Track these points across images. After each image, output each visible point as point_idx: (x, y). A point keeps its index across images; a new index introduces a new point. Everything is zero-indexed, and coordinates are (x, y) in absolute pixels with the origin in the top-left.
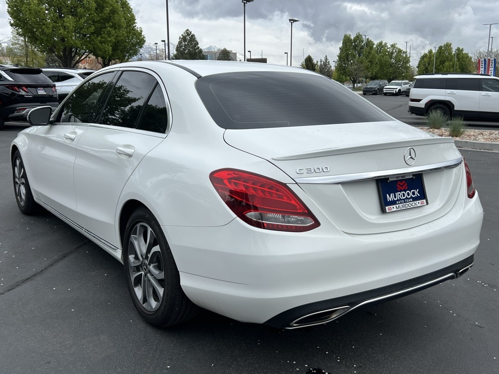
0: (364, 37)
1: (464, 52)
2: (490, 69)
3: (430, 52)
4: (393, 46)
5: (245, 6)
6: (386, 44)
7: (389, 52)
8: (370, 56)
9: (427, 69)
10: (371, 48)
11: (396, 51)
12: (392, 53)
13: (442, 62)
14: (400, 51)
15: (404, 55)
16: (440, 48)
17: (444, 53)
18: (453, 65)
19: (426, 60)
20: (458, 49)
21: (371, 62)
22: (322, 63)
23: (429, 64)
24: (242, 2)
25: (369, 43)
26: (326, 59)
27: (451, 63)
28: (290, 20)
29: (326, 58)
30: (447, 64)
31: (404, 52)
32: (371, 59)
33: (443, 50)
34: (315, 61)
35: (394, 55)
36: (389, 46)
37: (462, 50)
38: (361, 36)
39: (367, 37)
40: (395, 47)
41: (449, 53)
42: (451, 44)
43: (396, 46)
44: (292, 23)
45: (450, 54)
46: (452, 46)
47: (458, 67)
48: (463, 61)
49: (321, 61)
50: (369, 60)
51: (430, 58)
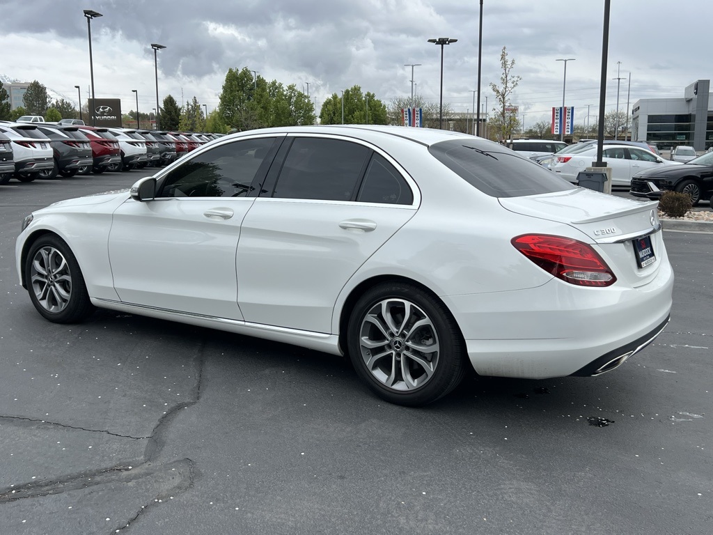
0: (253, 74)
1: (376, 99)
2: (416, 121)
3: (335, 97)
4: (291, 88)
5: (89, 22)
6: (280, 84)
7: (286, 96)
8: (263, 101)
9: (332, 119)
10: (264, 90)
11: (295, 96)
12: (290, 97)
13: (351, 112)
14: (300, 95)
15: (306, 101)
16: (347, 92)
17: (352, 99)
18: (365, 115)
19: (330, 107)
20: (368, 94)
21: (265, 108)
22: (190, 107)
23: (334, 113)
24: (85, 16)
25: (261, 82)
26: (195, 102)
27: (362, 113)
28: (153, 45)
29: (196, 100)
30: (357, 113)
31: (305, 96)
32: (265, 104)
33: (352, 95)
34: (179, 104)
35: (293, 100)
36: (285, 88)
37: (373, 96)
38: (249, 72)
39: (257, 74)
40: (294, 90)
41: (358, 100)
42: (360, 88)
43: (295, 88)
44: (155, 49)
45: (360, 100)
46: (361, 90)
47: (370, 118)
48: (375, 110)
49: (188, 105)
50: (262, 105)
51: (335, 105)
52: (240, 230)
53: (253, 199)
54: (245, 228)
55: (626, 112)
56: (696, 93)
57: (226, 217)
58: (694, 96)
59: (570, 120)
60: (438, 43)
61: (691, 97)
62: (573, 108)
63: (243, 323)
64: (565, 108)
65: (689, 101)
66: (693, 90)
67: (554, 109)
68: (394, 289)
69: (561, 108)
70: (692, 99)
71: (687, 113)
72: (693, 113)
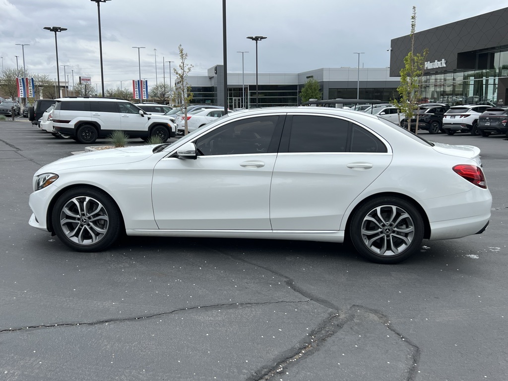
52: (273, 174)
53: (276, 154)
54: (275, 172)
55: (169, 84)
56: (216, 73)
57: (259, 166)
58: (215, 75)
59: (145, 90)
60: (52, 30)
61: (213, 76)
62: (146, 81)
63: (271, 231)
64: (141, 81)
65: (211, 78)
66: (214, 71)
67: (134, 81)
68: (386, 200)
69: (138, 81)
70: (213, 77)
71: (210, 86)
72: (215, 86)
